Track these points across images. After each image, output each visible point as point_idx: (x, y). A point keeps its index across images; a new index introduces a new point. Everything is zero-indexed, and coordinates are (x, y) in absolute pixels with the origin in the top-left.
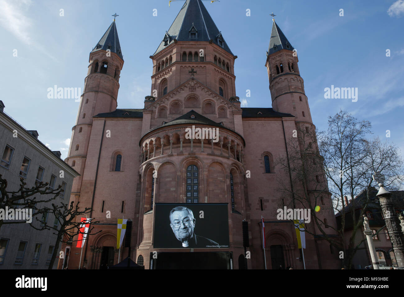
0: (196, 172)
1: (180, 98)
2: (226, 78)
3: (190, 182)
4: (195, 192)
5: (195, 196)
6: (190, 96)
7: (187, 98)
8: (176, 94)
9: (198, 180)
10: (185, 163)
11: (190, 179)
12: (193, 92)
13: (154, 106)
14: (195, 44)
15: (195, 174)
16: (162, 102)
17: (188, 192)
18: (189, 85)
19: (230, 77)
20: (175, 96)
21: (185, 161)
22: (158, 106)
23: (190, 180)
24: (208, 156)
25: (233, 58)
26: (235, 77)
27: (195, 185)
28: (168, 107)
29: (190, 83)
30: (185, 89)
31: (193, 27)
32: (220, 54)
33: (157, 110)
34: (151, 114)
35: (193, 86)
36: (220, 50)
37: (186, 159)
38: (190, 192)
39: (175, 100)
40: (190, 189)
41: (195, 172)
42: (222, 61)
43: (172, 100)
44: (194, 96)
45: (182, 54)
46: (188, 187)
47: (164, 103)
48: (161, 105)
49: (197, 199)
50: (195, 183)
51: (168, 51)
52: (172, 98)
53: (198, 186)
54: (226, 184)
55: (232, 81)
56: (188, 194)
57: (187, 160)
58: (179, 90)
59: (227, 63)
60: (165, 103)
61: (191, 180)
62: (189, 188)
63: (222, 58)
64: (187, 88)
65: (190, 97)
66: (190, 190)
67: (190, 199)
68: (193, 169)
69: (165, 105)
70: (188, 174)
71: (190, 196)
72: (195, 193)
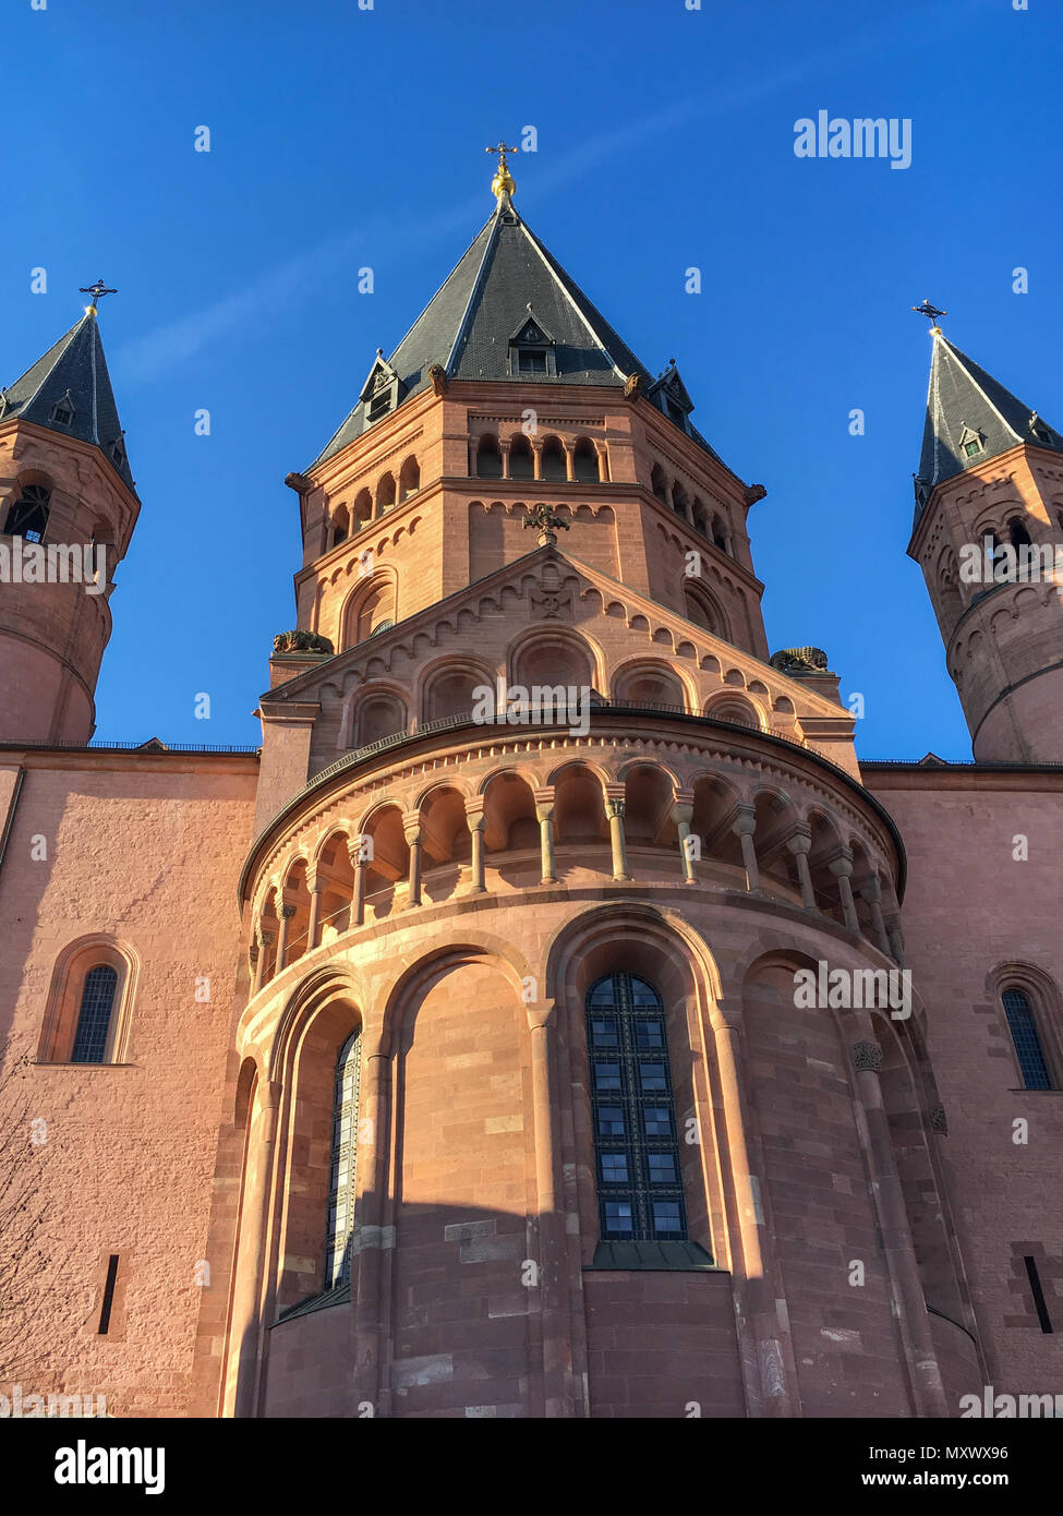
0: (653, 1019)
1: (479, 650)
2: (721, 588)
3: (615, 1083)
4: (654, 1151)
5: (656, 1176)
6: (540, 642)
7: (518, 651)
8: (455, 626)
9: (668, 1076)
10: (579, 951)
11: (612, 1061)
12: (551, 622)
13: (331, 685)
14: (546, 398)
15: (645, 1032)
16: (378, 664)
17: (610, 1151)
18: (530, 585)
19: (736, 583)
20: (453, 637)
21: (582, 938)
22: (354, 686)
23: (615, 1067)
24: (732, 913)
25: (741, 499)
26: (759, 589)
27: (651, 1105)
28: (413, 693)
29: (537, 572)
30: (512, 602)
31: (531, 322)
32: (678, 464)
33: (346, 708)
34: (314, 726)
35: (555, 588)
36: (680, 444)
37: (584, 929)
38: (620, 1151)
39: (454, 659)
40: (618, 1129)
41: (642, 1019)
42: (692, 500)
43: (434, 655)
44: (560, 645)
45: (475, 446)
46: (605, 1113)
47: (389, 668)
48: (372, 680)
49: (672, 1199)
50: (650, 1093)
51: (395, 438)
52: (436, 644)
53: (671, 1114)
54: (860, 1107)
55: (746, 607)
56: (607, 1161)
57: (591, 931)
58: (474, 607)
59: (717, 517)
60: (397, 671)
61: (623, 1071)
62: (609, 1123)
63: (690, 487)
64: (521, 596)
65: (537, 647)
66: (618, 1138)
67: (623, 1200)
68: (630, 999)
69: (394, 682)
70: (599, 1028)
71: (623, 1176)
72: (654, 1160)
